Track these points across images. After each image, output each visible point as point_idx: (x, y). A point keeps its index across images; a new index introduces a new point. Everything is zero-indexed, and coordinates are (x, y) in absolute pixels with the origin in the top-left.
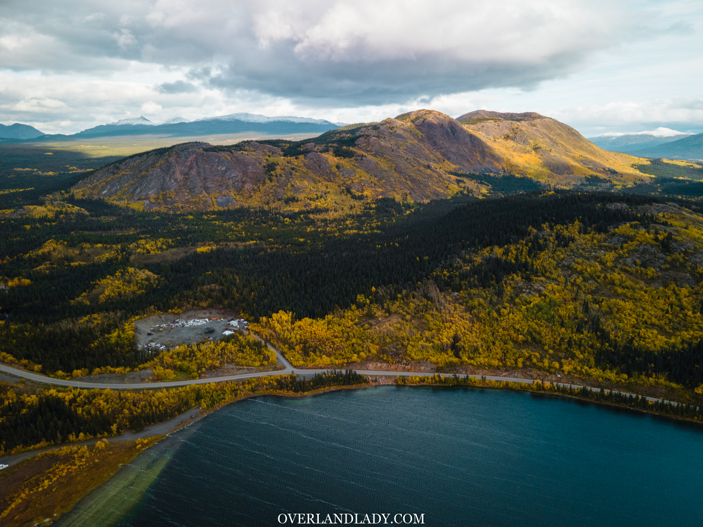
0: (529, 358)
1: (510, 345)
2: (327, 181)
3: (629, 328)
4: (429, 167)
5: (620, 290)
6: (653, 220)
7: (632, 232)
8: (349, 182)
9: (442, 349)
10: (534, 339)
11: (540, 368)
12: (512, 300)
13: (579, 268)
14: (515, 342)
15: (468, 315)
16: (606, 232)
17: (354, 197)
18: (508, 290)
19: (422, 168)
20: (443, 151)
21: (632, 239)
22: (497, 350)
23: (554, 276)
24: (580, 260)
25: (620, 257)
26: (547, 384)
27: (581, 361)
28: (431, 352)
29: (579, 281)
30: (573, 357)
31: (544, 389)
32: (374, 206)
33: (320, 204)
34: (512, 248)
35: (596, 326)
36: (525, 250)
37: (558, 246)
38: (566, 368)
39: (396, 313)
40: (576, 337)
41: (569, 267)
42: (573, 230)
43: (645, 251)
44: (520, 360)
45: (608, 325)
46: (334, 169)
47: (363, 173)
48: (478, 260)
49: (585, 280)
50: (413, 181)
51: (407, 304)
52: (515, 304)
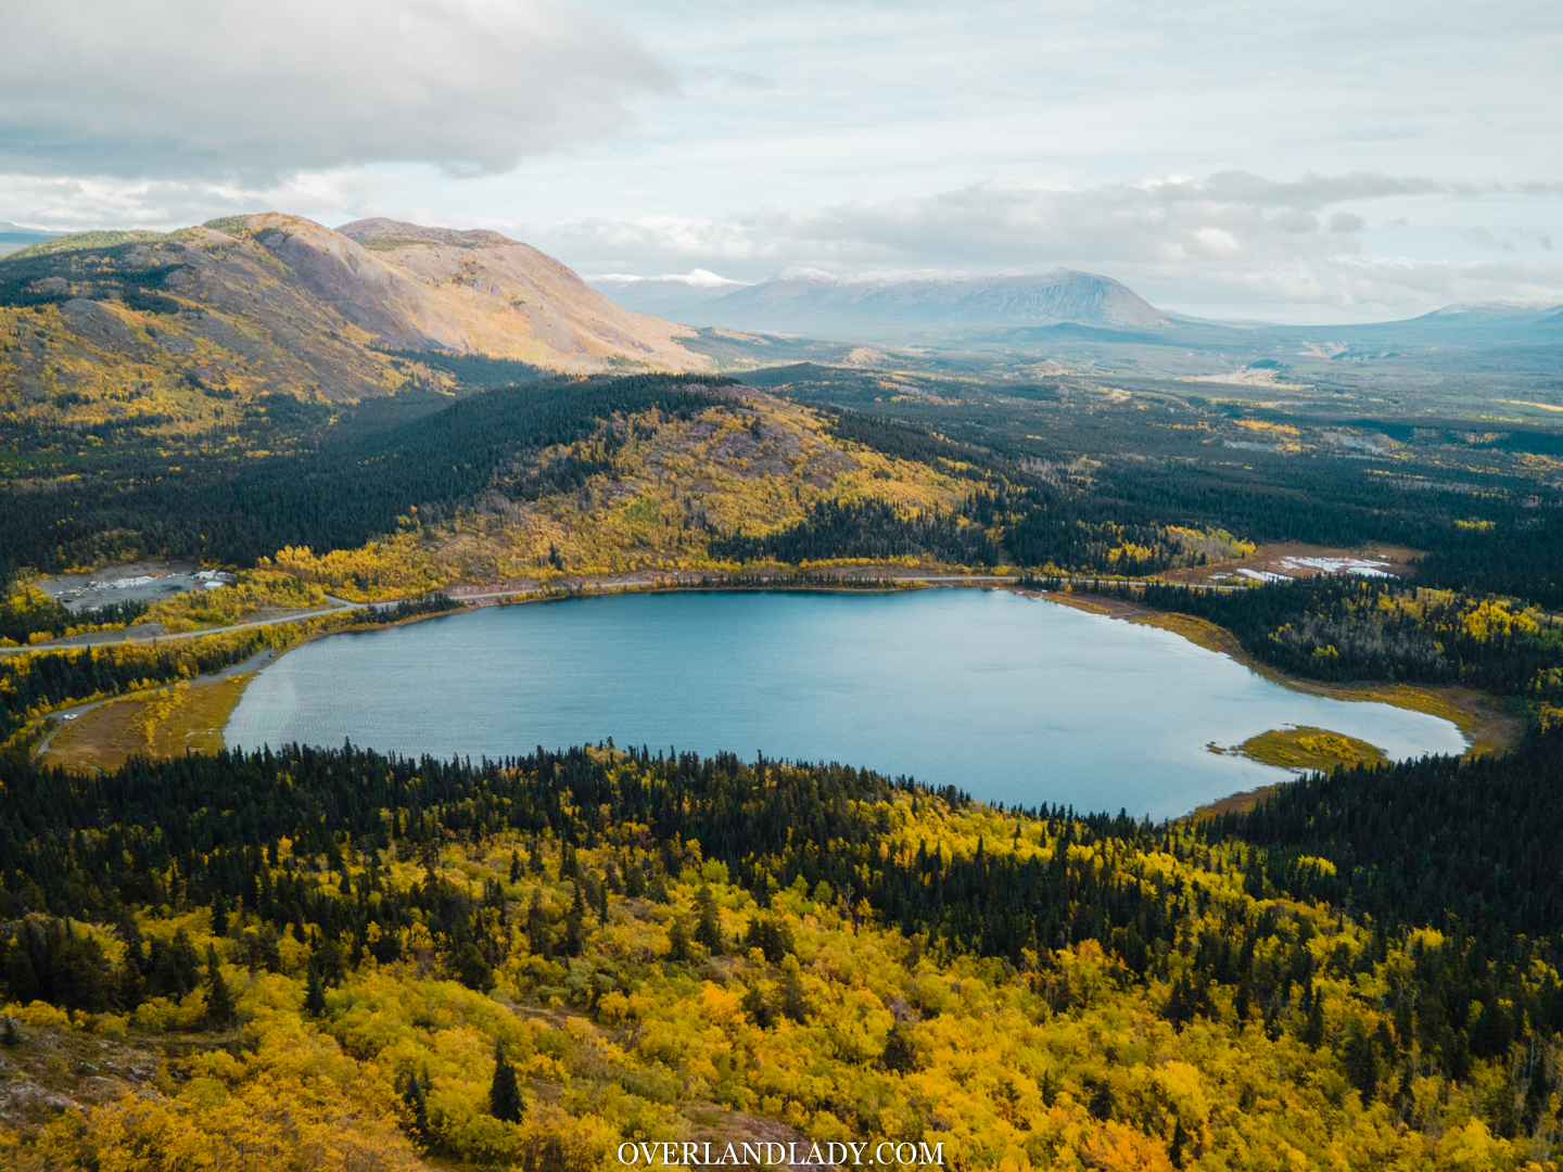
0: (642, 561)
1: (617, 550)
2: (134, 360)
3: (734, 521)
4: (334, 336)
5: (718, 484)
6: (738, 404)
7: (718, 418)
8: (189, 364)
9: (539, 563)
10: (641, 541)
11: (655, 569)
12: (604, 504)
13: (671, 463)
14: (622, 547)
15: (557, 524)
16: (691, 419)
17: (210, 393)
18: (596, 494)
19: (323, 339)
20: (340, 303)
21: (717, 426)
22: (604, 556)
23: (645, 474)
24: (669, 454)
25: (712, 448)
26: (668, 581)
27: (697, 556)
28: (528, 568)
29: (673, 477)
30: (686, 553)
31: (665, 586)
32: (262, 410)
33: (145, 406)
34: (583, 445)
35: (703, 521)
36: (601, 446)
37: (639, 439)
38: (682, 564)
39: (462, 532)
40: (685, 534)
41: (658, 463)
42: (652, 418)
43: (735, 440)
44: (633, 564)
45: (713, 518)
46: (143, 337)
47: (212, 346)
48: (545, 463)
49: (679, 476)
50: (316, 362)
51: (474, 521)
52: (609, 508)
